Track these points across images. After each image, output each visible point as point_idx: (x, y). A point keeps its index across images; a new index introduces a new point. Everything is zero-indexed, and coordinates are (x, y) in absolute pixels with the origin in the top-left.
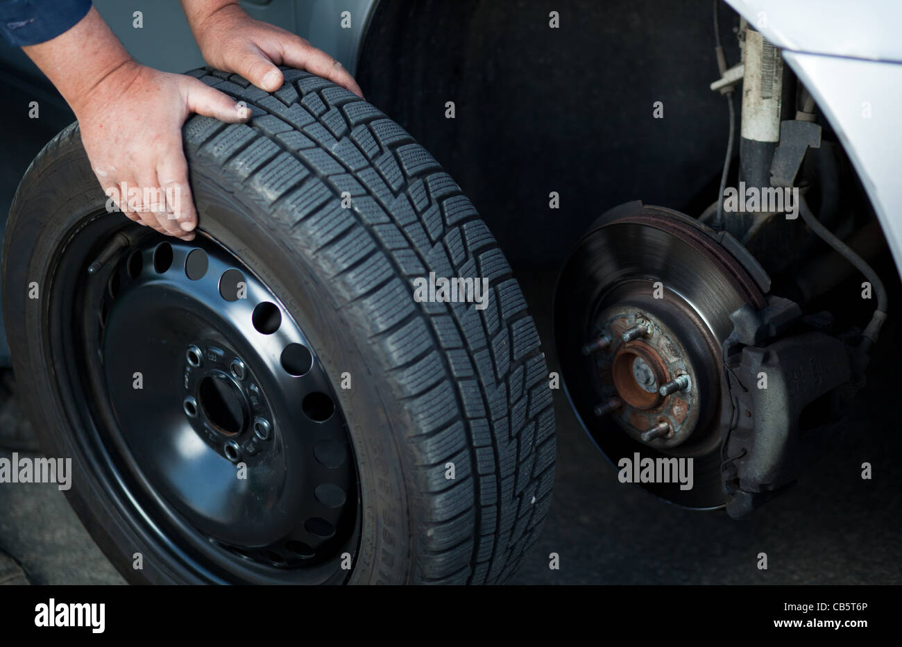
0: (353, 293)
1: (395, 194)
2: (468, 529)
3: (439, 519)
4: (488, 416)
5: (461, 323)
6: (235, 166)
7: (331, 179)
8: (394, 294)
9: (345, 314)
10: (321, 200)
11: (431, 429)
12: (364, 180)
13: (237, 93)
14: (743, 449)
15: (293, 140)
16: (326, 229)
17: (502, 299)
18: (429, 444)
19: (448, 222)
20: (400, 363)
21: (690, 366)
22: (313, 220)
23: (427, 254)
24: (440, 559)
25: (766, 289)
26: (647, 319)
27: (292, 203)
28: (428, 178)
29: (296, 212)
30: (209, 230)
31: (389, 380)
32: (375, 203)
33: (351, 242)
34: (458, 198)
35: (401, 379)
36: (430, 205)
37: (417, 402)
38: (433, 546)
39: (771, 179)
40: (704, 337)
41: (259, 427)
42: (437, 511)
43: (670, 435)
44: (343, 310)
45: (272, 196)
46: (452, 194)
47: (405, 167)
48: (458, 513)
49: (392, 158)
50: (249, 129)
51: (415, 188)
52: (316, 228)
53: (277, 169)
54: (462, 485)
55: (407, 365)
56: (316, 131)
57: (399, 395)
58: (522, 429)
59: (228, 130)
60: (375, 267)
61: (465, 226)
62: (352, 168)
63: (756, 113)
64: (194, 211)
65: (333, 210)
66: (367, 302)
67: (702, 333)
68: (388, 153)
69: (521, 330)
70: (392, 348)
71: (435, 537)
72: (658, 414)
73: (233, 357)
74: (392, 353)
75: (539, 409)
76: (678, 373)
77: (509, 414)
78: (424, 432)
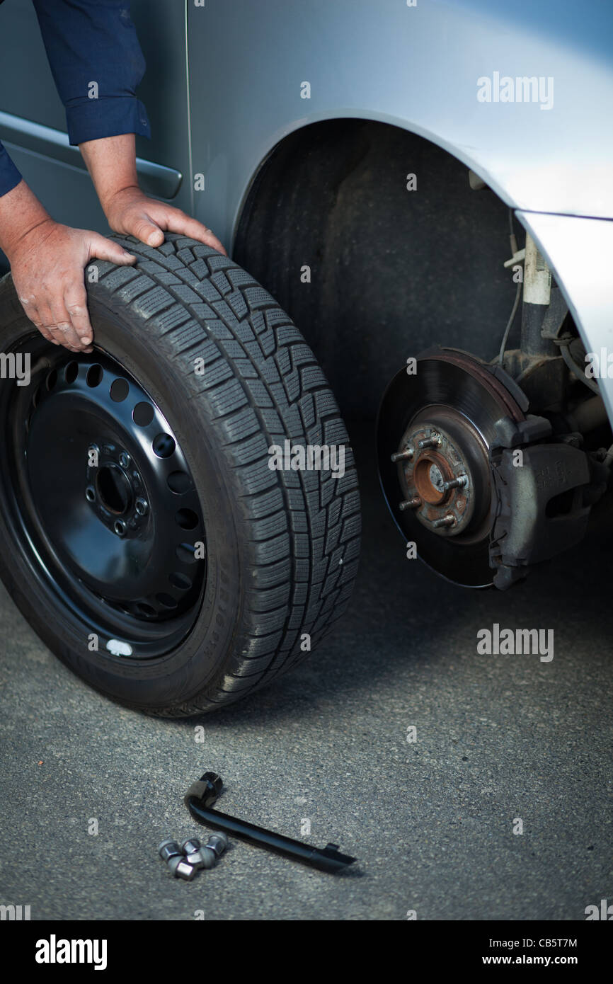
0: (201, 387)
1: (240, 321)
2: (285, 574)
3: (262, 563)
4: (302, 487)
5: (284, 416)
6: (121, 294)
7: (193, 306)
8: (232, 390)
9: (194, 403)
10: (182, 320)
11: (256, 492)
12: (217, 308)
13: (129, 247)
14: (505, 531)
15: (167, 278)
16: (184, 340)
17: (317, 403)
18: (254, 503)
19: (279, 343)
20: (234, 440)
21: (468, 468)
22: (174, 333)
23: (260, 364)
24: (263, 595)
25: (525, 410)
26: (438, 432)
27: (160, 321)
28: (267, 311)
29: (163, 328)
30: (101, 345)
31: (225, 453)
32: (223, 325)
33: (202, 350)
34: (289, 327)
35: (234, 452)
36: (265, 330)
37: (246, 470)
38: (257, 585)
39: (542, 332)
40: (481, 446)
41: (140, 506)
42: (260, 556)
43: (454, 525)
44: (193, 399)
45: (146, 315)
46: (285, 324)
47: (249, 303)
48: (276, 559)
49: (241, 296)
50: (134, 270)
51: (256, 316)
52: (176, 339)
53: (151, 297)
54: (280, 538)
55: (239, 442)
56: (185, 274)
57: (232, 464)
58: (331, 502)
59: (118, 270)
60: (219, 369)
61: (292, 347)
62: (209, 300)
63: (533, 282)
64: (91, 329)
65: (191, 327)
66: (211, 393)
67: (479, 444)
68: (237, 292)
69: (333, 427)
70: (228, 429)
71: (258, 577)
72: (446, 508)
73: (122, 450)
74: (228, 432)
75: (346, 489)
76: (460, 474)
77: (319, 489)
78: (251, 493)
